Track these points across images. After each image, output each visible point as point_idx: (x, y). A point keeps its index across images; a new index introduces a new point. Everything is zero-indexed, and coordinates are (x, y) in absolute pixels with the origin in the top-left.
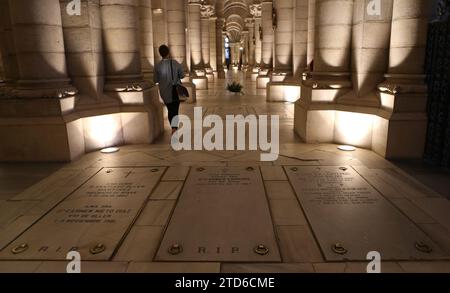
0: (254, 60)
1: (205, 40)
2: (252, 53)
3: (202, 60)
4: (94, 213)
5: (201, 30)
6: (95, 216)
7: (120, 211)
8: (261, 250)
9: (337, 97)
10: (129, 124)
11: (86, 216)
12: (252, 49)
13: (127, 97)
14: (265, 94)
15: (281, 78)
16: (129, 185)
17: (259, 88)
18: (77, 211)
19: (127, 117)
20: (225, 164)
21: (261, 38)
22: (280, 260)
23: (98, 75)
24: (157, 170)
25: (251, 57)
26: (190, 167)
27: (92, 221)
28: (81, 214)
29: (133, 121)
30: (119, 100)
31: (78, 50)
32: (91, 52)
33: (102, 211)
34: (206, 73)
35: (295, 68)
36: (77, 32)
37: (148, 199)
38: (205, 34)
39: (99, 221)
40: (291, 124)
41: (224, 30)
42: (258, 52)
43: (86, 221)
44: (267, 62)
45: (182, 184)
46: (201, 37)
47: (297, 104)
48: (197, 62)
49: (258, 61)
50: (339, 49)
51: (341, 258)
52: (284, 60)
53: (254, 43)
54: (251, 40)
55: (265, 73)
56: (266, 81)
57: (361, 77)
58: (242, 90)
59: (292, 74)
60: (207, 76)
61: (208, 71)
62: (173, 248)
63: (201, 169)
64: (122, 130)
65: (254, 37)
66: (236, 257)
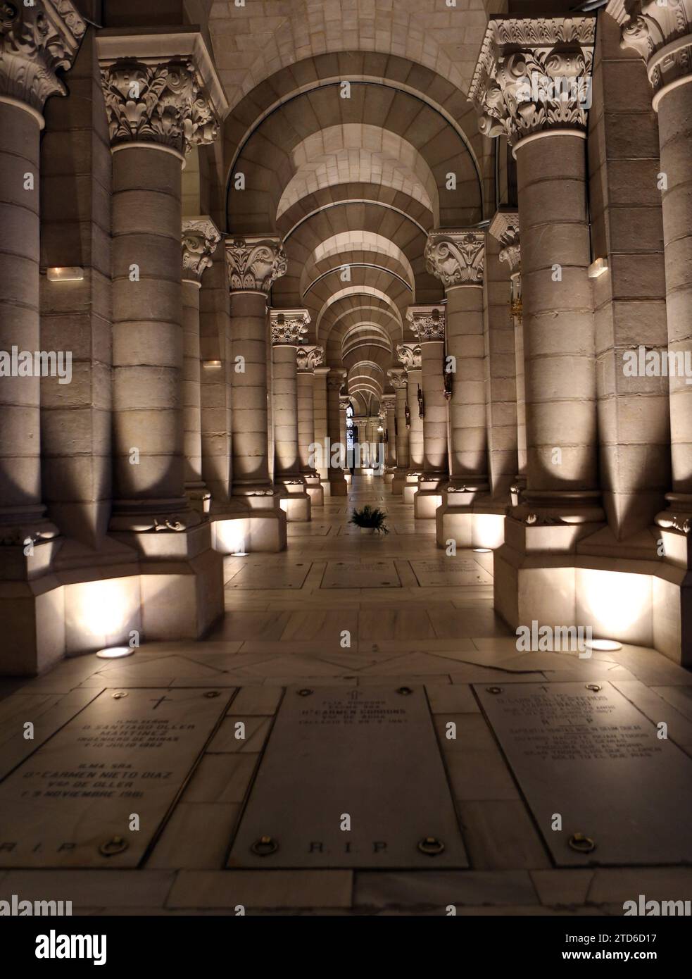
0: (409, 455)
1: (304, 415)
2: (403, 441)
3: (298, 459)
4: (97, 779)
5: (296, 397)
6: (103, 785)
7: (150, 775)
8: (431, 847)
9: (577, 541)
10: (156, 598)
11: (84, 785)
12: (403, 433)
13: (155, 543)
14: (432, 530)
15: (466, 498)
16: (163, 723)
17: (420, 517)
18: (65, 775)
19: (152, 584)
20: (353, 683)
21: (423, 413)
22: (466, 865)
23: (102, 499)
24: (215, 695)
25: (402, 450)
26: (284, 689)
27: (96, 794)
28: (73, 781)
29: (165, 594)
30: (138, 548)
31: (67, 451)
32: (90, 454)
33: (114, 775)
34: (307, 486)
35: (494, 478)
36: (67, 416)
37: (204, 753)
38: (304, 404)
39: (109, 795)
40: (489, 597)
41: (345, 392)
42: (418, 439)
43: (86, 794)
44: (436, 461)
45: (268, 722)
46: (296, 411)
47: (497, 553)
48: (287, 462)
49: (418, 458)
50: (576, 445)
51: (585, 860)
52: (470, 460)
53: (409, 422)
54: (402, 414)
55: (432, 485)
56: (435, 502)
57: (620, 501)
58: (385, 522)
59: (488, 490)
60: (310, 491)
61: (309, 481)
62: (260, 844)
63: (305, 693)
64: (141, 609)
65: (407, 410)
66: (384, 860)
